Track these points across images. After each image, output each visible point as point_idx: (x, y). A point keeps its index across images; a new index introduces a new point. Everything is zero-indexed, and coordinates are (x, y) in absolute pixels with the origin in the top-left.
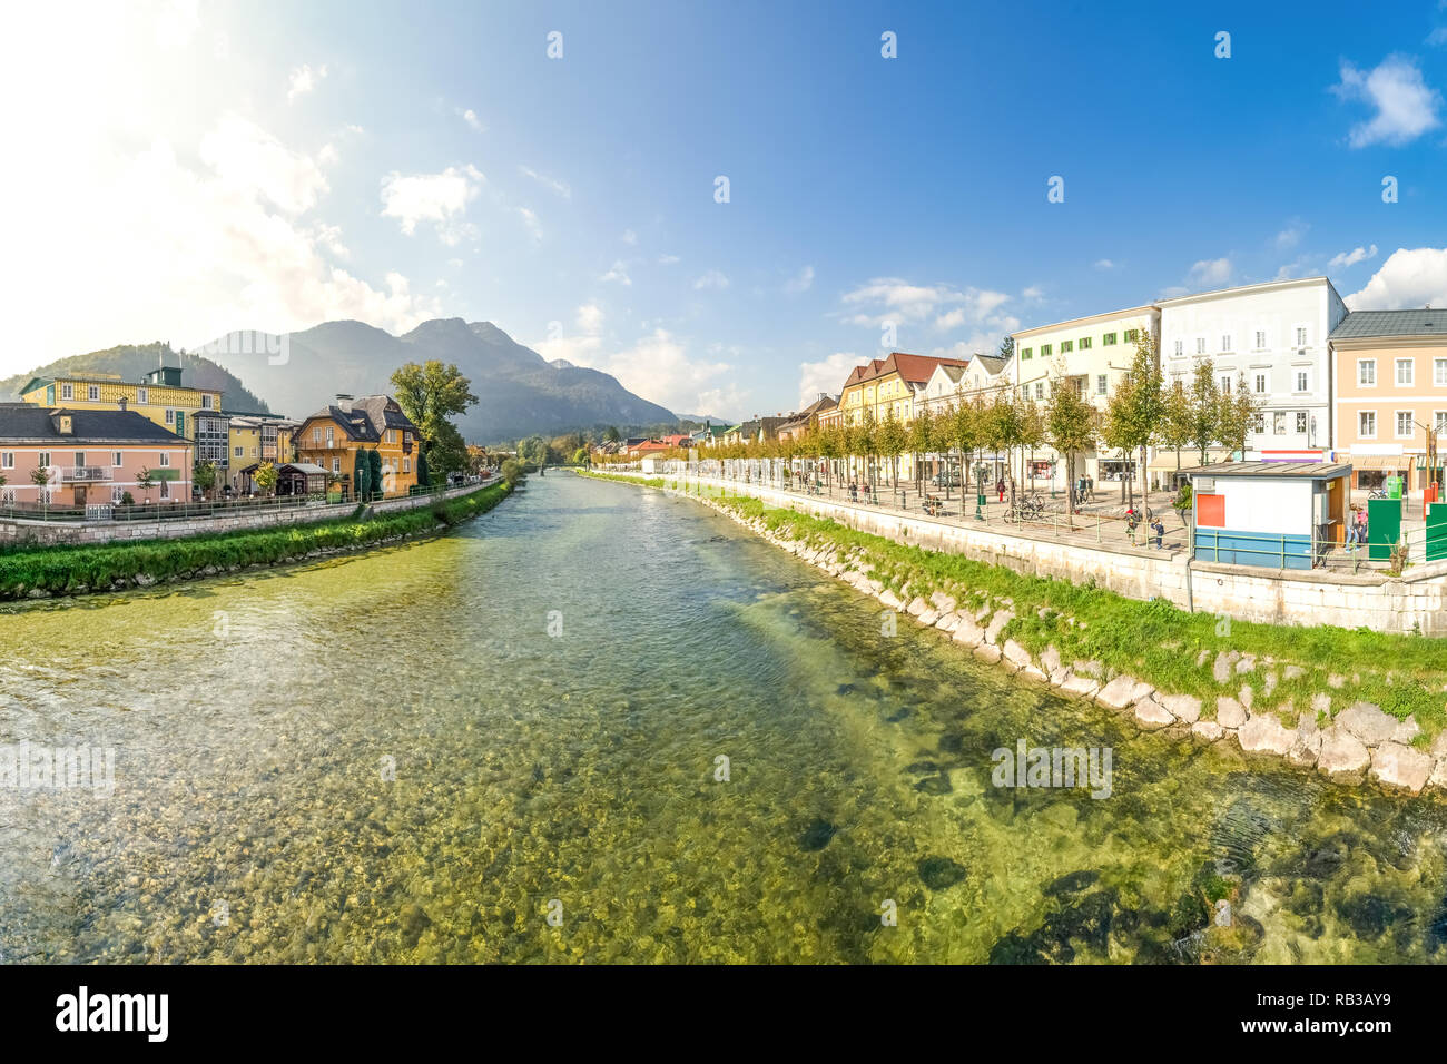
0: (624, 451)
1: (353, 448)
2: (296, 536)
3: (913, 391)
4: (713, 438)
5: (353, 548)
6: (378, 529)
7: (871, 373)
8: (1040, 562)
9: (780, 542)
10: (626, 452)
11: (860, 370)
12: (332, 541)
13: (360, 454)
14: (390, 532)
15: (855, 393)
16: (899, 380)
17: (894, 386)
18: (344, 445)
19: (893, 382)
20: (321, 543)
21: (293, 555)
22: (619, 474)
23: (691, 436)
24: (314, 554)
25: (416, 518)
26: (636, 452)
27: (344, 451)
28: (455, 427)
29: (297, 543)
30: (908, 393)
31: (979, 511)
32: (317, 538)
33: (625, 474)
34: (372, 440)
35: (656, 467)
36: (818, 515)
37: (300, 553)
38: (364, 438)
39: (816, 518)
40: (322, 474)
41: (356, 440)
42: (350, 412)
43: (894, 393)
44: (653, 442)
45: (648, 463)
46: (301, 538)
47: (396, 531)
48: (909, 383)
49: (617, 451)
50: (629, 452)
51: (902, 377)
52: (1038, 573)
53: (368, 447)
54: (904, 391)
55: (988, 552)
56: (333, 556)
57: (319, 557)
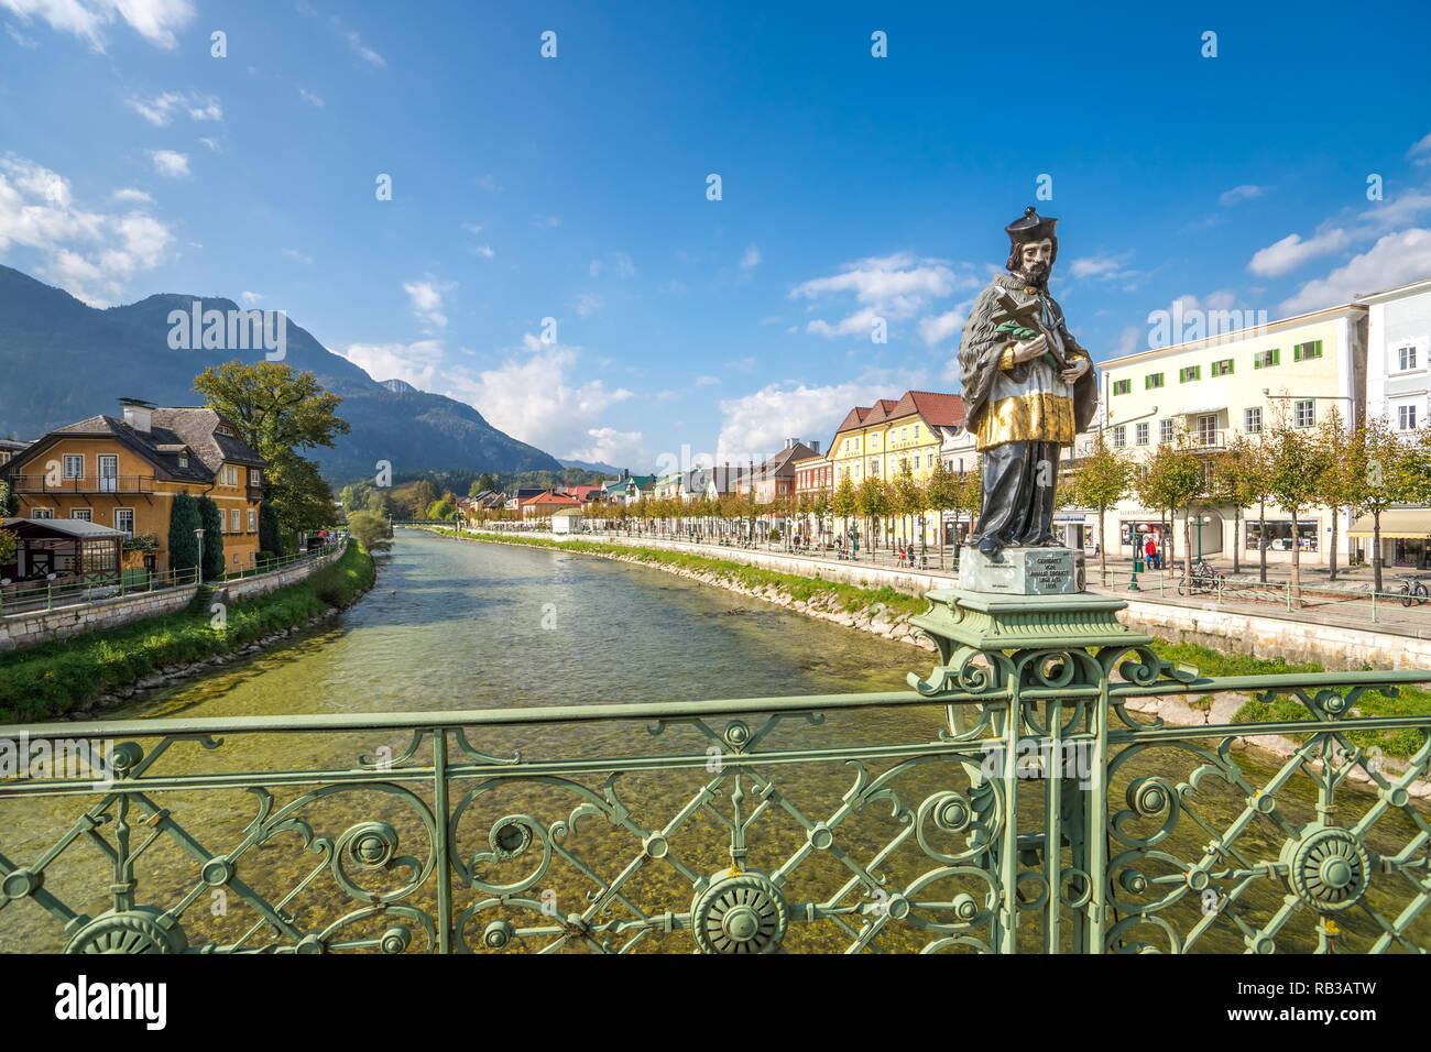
0: (513, 504)
1: (167, 492)
2: (108, 654)
3: (941, 437)
4: (637, 492)
5: (220, 660)
6: (252, 625)
7: (880, 415)
8: (1261, 641)
9: (822, 615)
10: (516, 507)
11: (861, 413)
12: (182, 654)
13: (180, 504)
14: (269, 626)
15: (852, 440)
16: (921, 424)
17: (915, 432)
18: (146, 487)
19: (911, 427)
20: (158, 660)
21: (111, 690)
22: (513, 534)
23: (604, 488)
24: (152, 682)
25: (298, 602)
26: (533, 507)
27: (147, 498)
28: (316, 465)
29: (116, 667)
30: (932, 439)
31: (1134, 579)
32: (152, 653)
33: (521, 534)
34: (202, 481)
35: (571, 526)
36: (865, 584)
37: (124, 684)
38: (185, 476)
39: (861, 588)
40: (111, 538)
41: (175, 478)
42: (148, 430)
43: (911, 439)
44: (555, 495)
45: (560, 522)
46: (121, 656)
47: (277, 624)
48: (935, 429)
49: (502, 505)
50: (521, 506)
51: (925, 420)
52: (1258, 656)
53: (194, 492)
54: (926, 436)
55: (1168, 627)
56: (193, 678)
57: (166, 685)
